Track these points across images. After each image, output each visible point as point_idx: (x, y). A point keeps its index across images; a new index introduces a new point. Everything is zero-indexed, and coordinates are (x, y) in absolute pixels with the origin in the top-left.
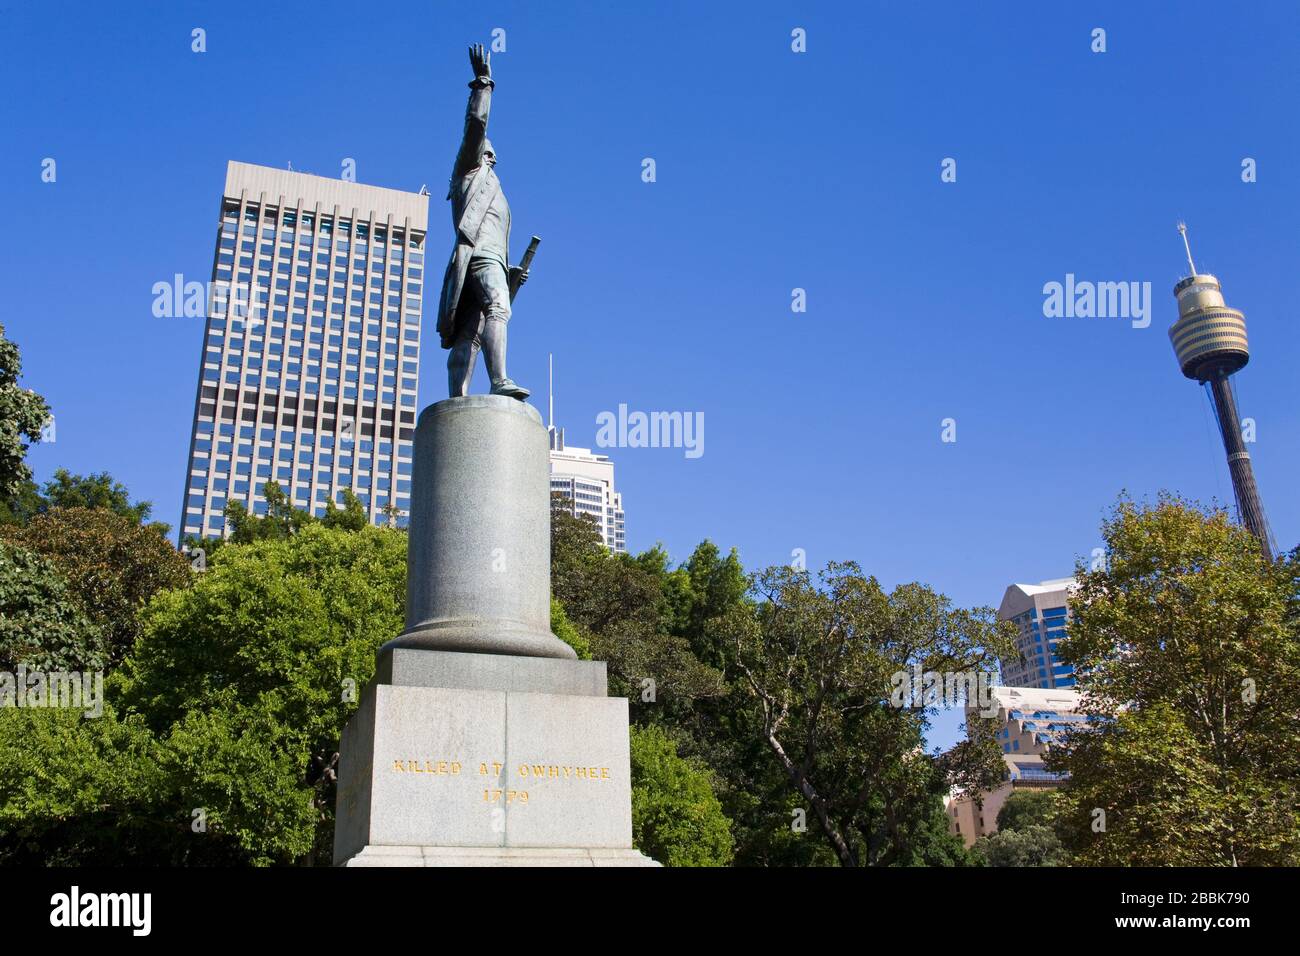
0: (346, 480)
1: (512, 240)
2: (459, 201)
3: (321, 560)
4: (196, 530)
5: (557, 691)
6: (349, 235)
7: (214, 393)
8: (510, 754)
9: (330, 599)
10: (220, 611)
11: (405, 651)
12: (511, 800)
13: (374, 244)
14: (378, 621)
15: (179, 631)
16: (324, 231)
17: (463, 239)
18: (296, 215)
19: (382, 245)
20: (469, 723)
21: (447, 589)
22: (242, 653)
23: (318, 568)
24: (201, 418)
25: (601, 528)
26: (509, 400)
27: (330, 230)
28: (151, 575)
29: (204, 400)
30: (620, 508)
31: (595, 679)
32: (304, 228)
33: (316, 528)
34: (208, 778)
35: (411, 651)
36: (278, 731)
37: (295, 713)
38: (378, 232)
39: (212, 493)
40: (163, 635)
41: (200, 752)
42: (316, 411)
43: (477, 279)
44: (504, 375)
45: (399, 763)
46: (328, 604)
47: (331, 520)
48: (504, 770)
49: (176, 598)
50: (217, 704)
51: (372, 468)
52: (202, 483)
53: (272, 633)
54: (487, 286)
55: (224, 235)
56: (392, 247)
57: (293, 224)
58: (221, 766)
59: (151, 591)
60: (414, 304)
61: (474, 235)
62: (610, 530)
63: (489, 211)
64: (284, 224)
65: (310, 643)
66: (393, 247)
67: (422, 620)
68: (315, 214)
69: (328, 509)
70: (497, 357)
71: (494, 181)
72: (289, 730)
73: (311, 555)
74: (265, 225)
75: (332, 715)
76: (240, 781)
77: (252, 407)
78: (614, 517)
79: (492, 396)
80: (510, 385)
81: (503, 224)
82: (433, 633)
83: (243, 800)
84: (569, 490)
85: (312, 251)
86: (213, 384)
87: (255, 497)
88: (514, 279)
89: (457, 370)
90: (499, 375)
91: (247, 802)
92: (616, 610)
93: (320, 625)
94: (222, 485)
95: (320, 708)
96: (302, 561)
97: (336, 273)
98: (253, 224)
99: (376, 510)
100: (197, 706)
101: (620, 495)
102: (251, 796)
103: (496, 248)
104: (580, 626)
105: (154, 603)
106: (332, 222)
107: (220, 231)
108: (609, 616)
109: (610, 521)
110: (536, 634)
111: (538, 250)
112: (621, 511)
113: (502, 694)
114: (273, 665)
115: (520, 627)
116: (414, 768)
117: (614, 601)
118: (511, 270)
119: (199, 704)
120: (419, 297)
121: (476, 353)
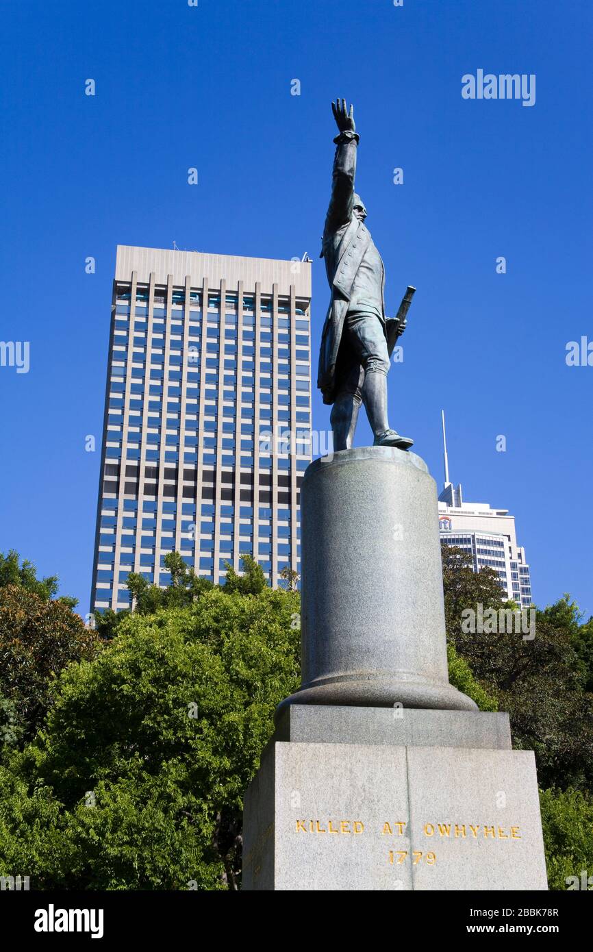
0: (248, 548)
1: (386, 291)
2: (331, 257)
3: (221, 625)
4: (105, 605)
5: (459, 744)
6: (237, 308)
7: (116, 470)
8: (413, 811)
9: (230, 663)
10: (124, 681)
11: (302, 706)
12: (418, 863)
13: (261, 314)
14: (277, 684)
15: (88, 701)
16: (212, 305)
17: (338, 294)
18: (184, 292)
19: (268, 315)
20: (370, 779)
21: (340, 643)
22: (147, 722)
23: (217, 632)
24: (106, 495)
25: (506, 584)
26: (393, 451)
27: (218, 305)
28: (61, 650)
29: (107, 478)
30: (524, 561)
31: (498, 731)
32: (192, 304)
33: (215, 594)
34: (113, 851)
35: (307, 707)
36: (181, 801)
37: (198, 782)
38: (264, 302)
39: (120, 568)
40: (73, 705)
41: (104, 825)
42: (215, 481)
43: (355, 333)
44: (386, 426)
45: (301, 822)
46: (227, 670)
47: (229, 586)
48: (409, 829)
49: (84, 670)
50: (124, 775)
51: (272, 535)
52: (110, 558)
53: (174, 701)
54: (364, 338)
55: (118, 317)
56: (277, 316)
57: (181, 302)
58: (126, 838)
59: (62, 665)
60: (304, 371)
61: (348, 290)
62: (515, 586)
63: (362, 264)
64: (173, 302)
65: (213, 709)
66: (279, 317)
67: (318, 675)
68: (202, 289)
69: (228, 576)
70: (379, 409)
71: (366, 235)
72: (193, 799)
73: (211, 620)
74: (155, 305)
75: (235, 783)
76: (145, 854)
77: (153, 481)
78: (518, 572)
79: (376, 448)
80: (393, 436)
81: (378, 276)
82: (329, 688)
83: (148, 873)
84: (469, 546)
85: (201, 326)
86: (115, 462)
87: (159, 570)
88: (392, 331)
89: (340, 424)
90: (381, 427)
91: (151, 876)
92: (525, 667)
93: (221, 691)
94: (128, 559)
95: (224, 774)
96: (203, 626)
97: (226, 345)
98: (144, 304)
99: (277, 576)
100: (107, 776)
101: (523, 548)
102: (155, 870)
103: (370, 300)
104: (487, 683)
105: (65, 676)
106: (219, 296)
107: (113, 313)
108: (518, 673)
109: (514, 576)
110: (434, 686)
111: (414, 299)
112: (525, 565)
113: (402, 750)
114: (174, 734)
115: (417, 679)
116: (316, 827)
117: (521, 657)
118: (389, 322)
119: (109, 773)
120: (308, 363)
121: (358, 406)
